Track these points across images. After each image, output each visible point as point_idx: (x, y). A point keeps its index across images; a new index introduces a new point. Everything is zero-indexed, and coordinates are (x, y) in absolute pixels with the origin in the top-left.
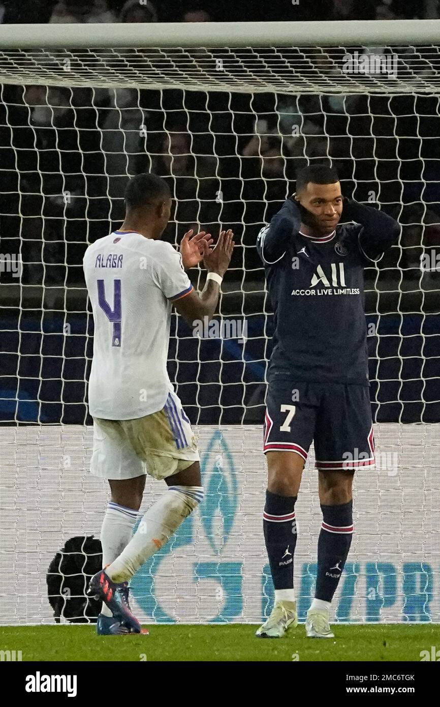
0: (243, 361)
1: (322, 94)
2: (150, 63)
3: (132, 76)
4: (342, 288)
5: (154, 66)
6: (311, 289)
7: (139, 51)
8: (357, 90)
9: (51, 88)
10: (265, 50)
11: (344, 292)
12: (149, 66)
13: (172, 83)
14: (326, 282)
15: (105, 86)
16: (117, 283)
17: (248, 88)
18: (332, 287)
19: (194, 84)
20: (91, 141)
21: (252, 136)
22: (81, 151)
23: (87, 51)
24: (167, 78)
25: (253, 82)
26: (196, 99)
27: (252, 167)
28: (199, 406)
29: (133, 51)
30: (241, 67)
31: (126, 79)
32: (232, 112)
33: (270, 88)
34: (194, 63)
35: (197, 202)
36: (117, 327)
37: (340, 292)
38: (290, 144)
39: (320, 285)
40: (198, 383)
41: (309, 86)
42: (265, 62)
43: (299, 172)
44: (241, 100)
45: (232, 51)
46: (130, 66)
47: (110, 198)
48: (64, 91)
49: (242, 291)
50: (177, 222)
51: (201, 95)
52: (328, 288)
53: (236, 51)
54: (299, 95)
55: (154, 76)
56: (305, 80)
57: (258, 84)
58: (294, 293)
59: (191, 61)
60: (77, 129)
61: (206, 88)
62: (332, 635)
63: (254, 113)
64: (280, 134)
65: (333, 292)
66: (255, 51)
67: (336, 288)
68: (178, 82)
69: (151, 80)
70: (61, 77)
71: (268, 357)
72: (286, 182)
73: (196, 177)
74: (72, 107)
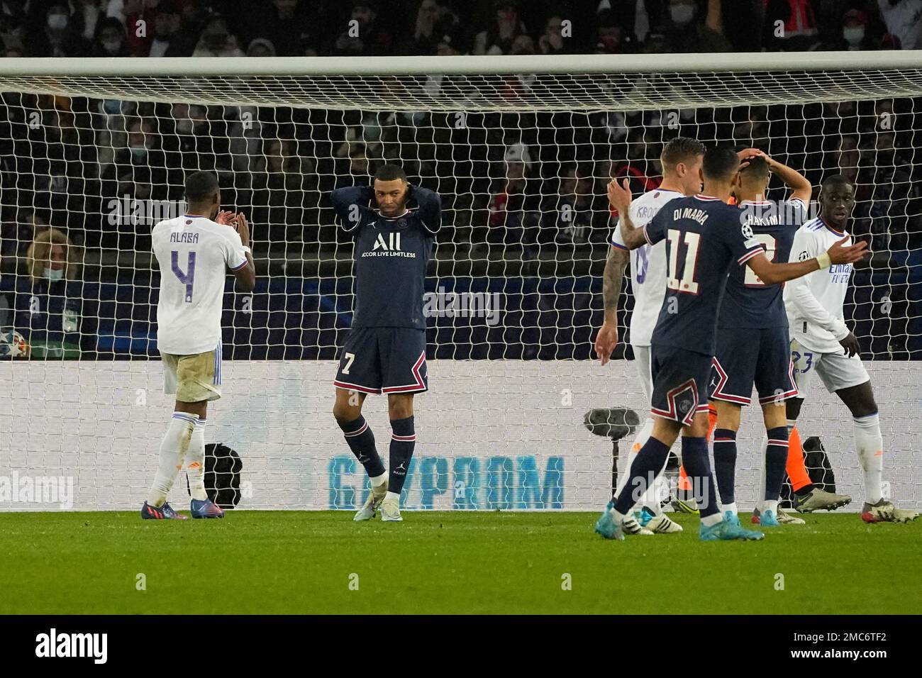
0: (336, 312)
1: (396, 111)
2: (267, 87)
3: (253, 97)
4: (397, 251)
5: (269, 89)
6: (373, 252)
7: (258, 78)
8: (423, 108)
9: (191, 105)
10: (353, 78)
11: (398, 254)
12: (265, 90)
13: (283, 102)
14: (385, 247)
15: (232, 104)
16: (192, 255)
17: (340, 106)
18: (389, 250)
19: (301, 103)
20: (221, 146)
21: (343, 143)
22: (214, 153)
23: (219, 78)
24: (279, 99)
25: (344, 102)
26: (301, 114)
27: (343, 166)
28: (302, 346)
29: (254, 78)
30: (335, 90)
31: (249, 99)
32: (328, 124)
33: (357, 107)
34: (300, 88)
35: (302, 192)
36: (190, 288)
37: (395, 254)
38: (372, 148)
39: (380, 249)
40: (301, 329)
41: (386, 105)
42: (354, 87)
43: (379, 170)
44: (335, 115)
45: (328, 78)
46: (252, 89)
47: (236, 189)
48: (202, 108)
49: (335, 259)
50: (286, 207)
51: (305, 111)
52: (386, 251)
53: (330, 79)
54: (379, 112)
55: (270, 97)
56: (383, 100)
57: (349, 104)
58: (363, 255)
59: (298, 86)
60: (211, 137)
61: (308, 106)
62: (401, 519)
63: (345, 125)
64: (365, 142)
65: (389, 254)
66: (346, 79)
67: (392, 251)
68: (288, 102)
69: (267, 100)
70: (199, 98)
71: (354, 310)
72: (368, 177)
73: (301, 173)
74: (208, 120)
